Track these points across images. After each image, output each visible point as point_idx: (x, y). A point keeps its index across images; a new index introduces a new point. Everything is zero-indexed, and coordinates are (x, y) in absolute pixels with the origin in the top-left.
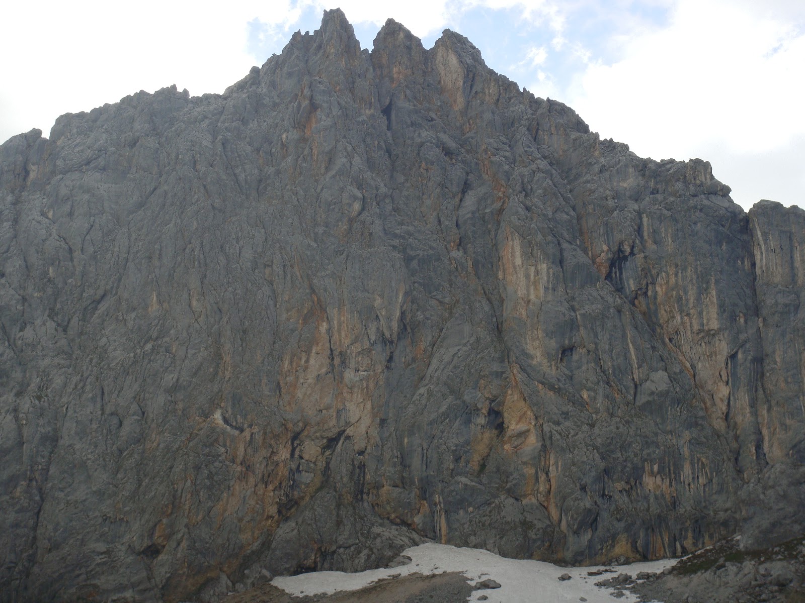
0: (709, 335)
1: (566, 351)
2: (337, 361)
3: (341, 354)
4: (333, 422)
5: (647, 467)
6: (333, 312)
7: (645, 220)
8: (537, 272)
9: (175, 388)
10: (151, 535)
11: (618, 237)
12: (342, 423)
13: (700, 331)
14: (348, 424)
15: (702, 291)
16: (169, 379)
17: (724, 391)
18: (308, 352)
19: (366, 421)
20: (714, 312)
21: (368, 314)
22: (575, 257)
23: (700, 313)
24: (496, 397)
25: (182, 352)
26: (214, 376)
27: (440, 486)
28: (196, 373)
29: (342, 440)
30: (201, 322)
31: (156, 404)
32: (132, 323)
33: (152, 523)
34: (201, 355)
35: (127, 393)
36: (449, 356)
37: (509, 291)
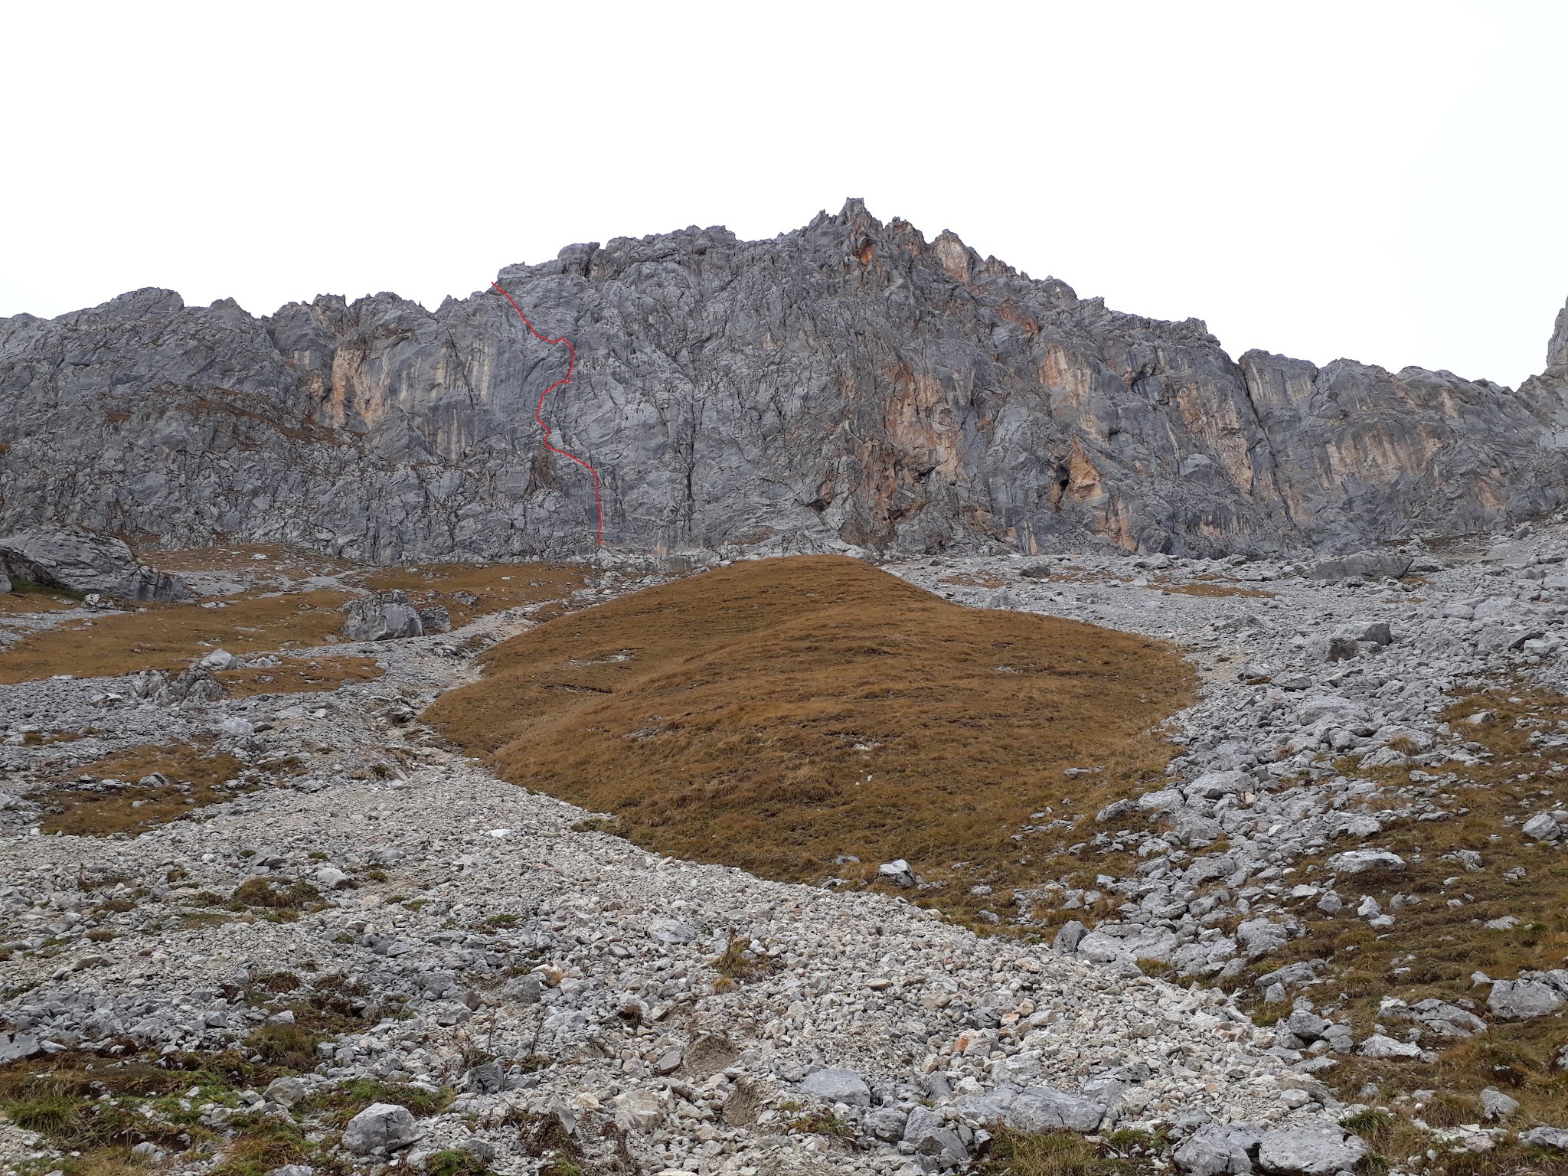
0: (1232, 432)
1: (1113, 433)
2: (922, 415)
3: (927, 409)
4: (926, 458)
5: (1204, 517)
6: (919, 377)
7: (1160, 353)
8: (1083, 375)
9: (805, 398)
10: (818, 492)
11: (1141, 361)
12: (933, 461)
13: (1224, 429)
14: (938, 463)
15: (1223, 400)
16: (800, 391)
17: (1248, 474)
18: (902, 401)
19: (953, 463)
20: (1234, 416)
21: (948, 383)
22: (1108, 371)
23: (1223, 416)
24: (1063, 457)
25: (806, 374)
26: (839, 395)
27: (1028, 514)
28: (823, 390)
29: (934, 474)
30: (819, 356)
31: (793, 406)
32: (750, 352)
33: (818, 483)
34: (825, 379)
35: (764, 394)
36: (1014, 427)
37: (1055, 389)
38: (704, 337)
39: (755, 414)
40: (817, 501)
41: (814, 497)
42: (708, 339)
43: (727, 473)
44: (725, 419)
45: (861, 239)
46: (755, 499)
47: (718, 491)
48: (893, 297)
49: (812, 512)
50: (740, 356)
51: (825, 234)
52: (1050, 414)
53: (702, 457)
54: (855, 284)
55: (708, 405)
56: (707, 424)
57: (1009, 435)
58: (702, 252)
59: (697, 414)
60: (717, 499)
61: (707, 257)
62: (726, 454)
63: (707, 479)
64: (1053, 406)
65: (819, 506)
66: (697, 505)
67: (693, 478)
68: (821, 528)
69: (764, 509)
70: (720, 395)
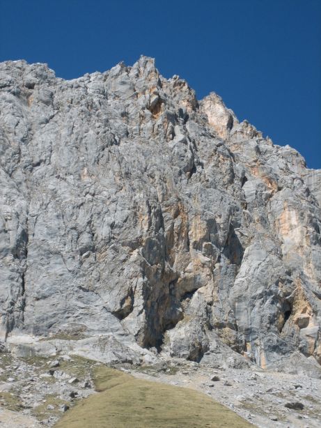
2: (192, 246)
6: (192, 217)
9: (112, 226)
10: (121, 304)
12: (197, 284)
14: (200, 286)
16: (108, 219)
19: (211, 287)
24: (289, 294)
25: (113, 205)
26: (135, 225)
27: (262, 335)
28: (125, 221)
29: (196, 295)
30: (123, 193)
31: (103, 232)
32: (72, 182)
33: (122, 296)
34: (127, 212)
35: (82, 219)
36: (255, 264)
37: (286, 239)
38: (35, 162)
39: (75, 233)
40: (120, 310)
41: (118, 307)
42: (38, 164)
43: (54, 278)
44: (52, 234)
45: (155, 97)
46: (73, 302)
47: (44, 291)
48: (176, 149)
49: (116, 320)
50: (63, 184)
51: (123, 83)
52: (281, 257)
53: (35, 262)
54: (147, 134)
55: (40, 220)
56: (39, 237)
57: (252, 271)
58: (31, 86)
59: (31, 227)
60: (45, 297)
61: (35, 92)
62: (52, 262)
63: (38, 281)
64: (284, 252)
65: (121, 315)
66: (29, 301)
67: (27, 278)
68: (122, 332)
69: (81, 311)
70: (49, 214)
